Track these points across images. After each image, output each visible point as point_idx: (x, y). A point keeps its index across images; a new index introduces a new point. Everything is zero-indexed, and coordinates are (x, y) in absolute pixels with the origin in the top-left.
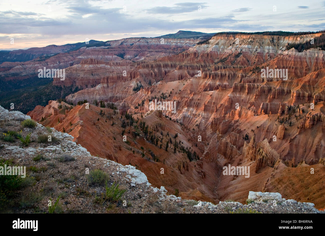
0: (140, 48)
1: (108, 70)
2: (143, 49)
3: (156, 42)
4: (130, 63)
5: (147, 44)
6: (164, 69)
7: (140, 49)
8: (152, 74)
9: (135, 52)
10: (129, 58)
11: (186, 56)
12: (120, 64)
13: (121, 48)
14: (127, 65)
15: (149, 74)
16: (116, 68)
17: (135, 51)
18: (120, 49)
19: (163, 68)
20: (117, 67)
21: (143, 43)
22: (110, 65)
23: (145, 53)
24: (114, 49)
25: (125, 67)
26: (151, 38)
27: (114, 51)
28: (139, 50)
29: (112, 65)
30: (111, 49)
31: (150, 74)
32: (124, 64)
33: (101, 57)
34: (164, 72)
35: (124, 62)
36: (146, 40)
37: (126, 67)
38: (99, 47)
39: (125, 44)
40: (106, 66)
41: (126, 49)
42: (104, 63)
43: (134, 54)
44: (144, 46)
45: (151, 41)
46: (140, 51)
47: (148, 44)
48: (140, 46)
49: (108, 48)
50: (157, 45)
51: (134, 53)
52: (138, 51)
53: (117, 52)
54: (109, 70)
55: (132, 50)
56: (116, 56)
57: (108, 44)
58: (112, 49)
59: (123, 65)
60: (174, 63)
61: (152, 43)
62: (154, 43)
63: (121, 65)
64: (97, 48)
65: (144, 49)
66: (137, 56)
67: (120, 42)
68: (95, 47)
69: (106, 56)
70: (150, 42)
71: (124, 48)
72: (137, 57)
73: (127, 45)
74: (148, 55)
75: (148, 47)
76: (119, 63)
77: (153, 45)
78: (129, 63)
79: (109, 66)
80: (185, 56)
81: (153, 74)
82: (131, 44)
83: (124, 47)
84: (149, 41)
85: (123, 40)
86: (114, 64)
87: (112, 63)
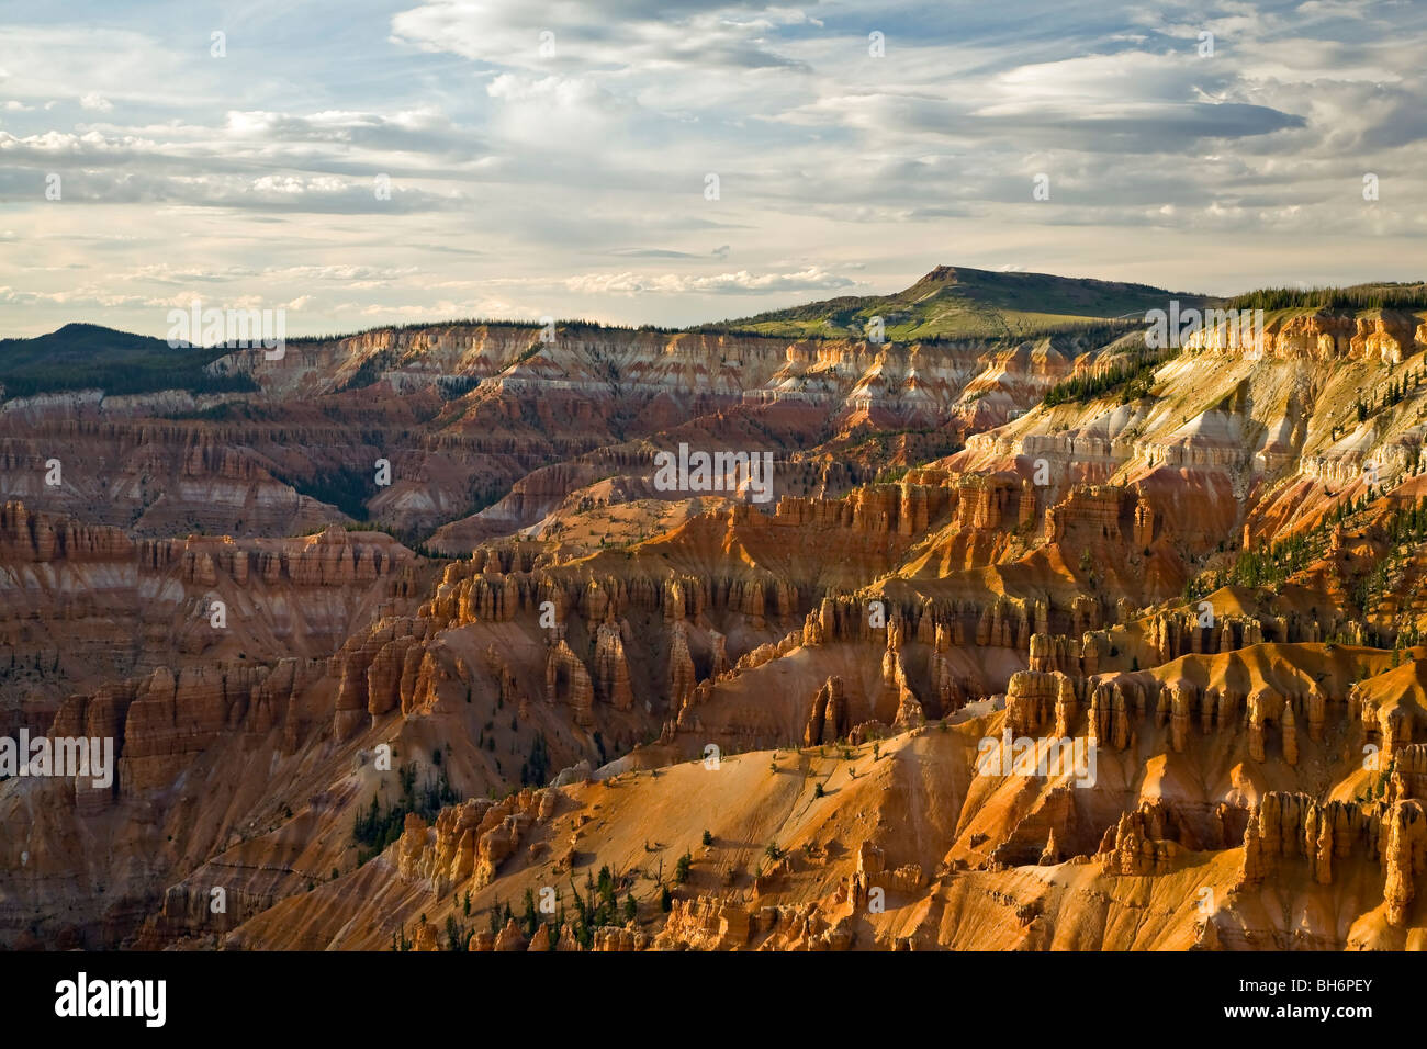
0: (538, 425)
1: (156, 630)
2: (560, 436)
3: (699, 369)
4: (392, 565)
5: (603, 386)
6: (688, 637)
7: (535, 437)
8: (563, 677)
9: (481, 466)
10: (415, 513)
11: (923, 516)
12: (284, 568)
13: (345, 419)
14: (362, 585)
15: (543, 676)
16: (246, 611)
17: (478, 447)
18: (342, 427)
19: (679, 627)
20: (259, 600)
21: (566, 377)
22: (191, 580)
23: (573, 473)
24: (279, 427)
25: (339, 597)
26: (647, 330)
27: (282, 439)
28: (525, 438)
29: (212, 577)
30: (250, 426)
31: (550, 675)
32: (330, 568)
33: (136, 493)
34: (690, 664)
35: (332, 553)
36: (600, 346)
37: (349, 602)
38: (134, 401)
39: (392, 377)
40: (149, 587)
41: (397, 429)
42: (129, 556)
43: (473, 480)
44: (572, 407)
45: (645, 358)
46: (536, 448)
47: (617, 391)
48: (531, 404)
49: (219, 414)
50: (703, 397)
51: (471, 471)
52: (508, 447)
53: (299, 458)
54: (167, 622)
55: (455, 443)
56: (292, 492)
57: (230, 373)
58: (261, 428)
59: (324, 585)
60: (800, 575)
61: (652, 375)
62: (671, 377)
63: (304, 586)
64: (119, 402)
65: (574, 439)
66: (492, 501)
67: (354, 356)
68: (98, 395)
69: (189, 491)
70: (639, 366)
71: (380, 416)
72: (499, 511)
73: (409, 388)
74: (602, 489)
75: (610, 422)
76: (284, 561)
77: (665, 396)
78: (378, 560)
79: (174, 591)
80: (913, 508)
81: (581, 676)
82: (451, 378)
83: (381, 405)
84: (625, 358)
85: (383, 343)
86: (223, 563)
87: (208, 562)
